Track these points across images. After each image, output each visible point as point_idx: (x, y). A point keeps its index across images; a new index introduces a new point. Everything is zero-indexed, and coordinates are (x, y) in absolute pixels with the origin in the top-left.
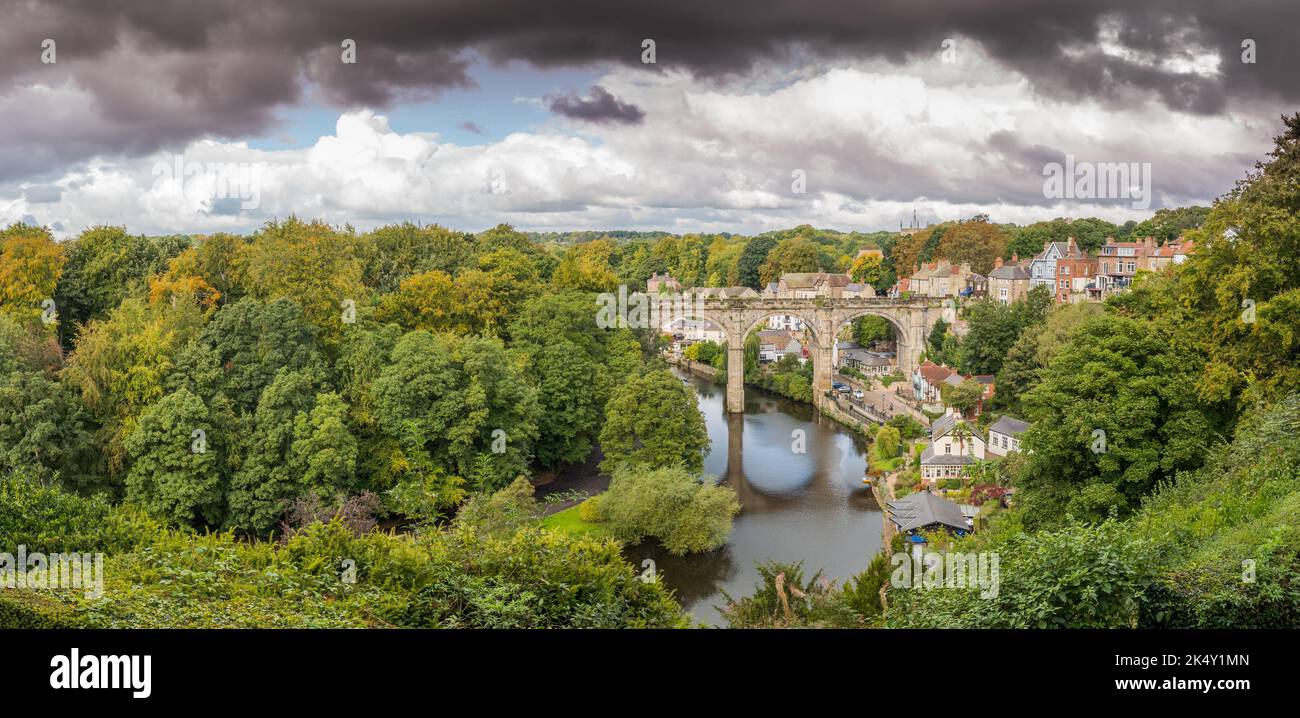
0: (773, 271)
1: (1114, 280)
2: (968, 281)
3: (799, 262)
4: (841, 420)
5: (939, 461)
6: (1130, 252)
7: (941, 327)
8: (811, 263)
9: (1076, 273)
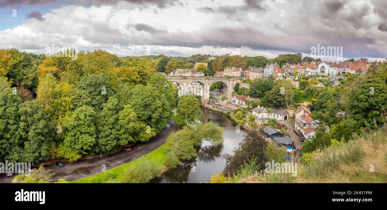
0: (170, 68)
1: (289, 74)
2: (241, 73)
3: (179, 65)
4: (215, 110)
5: (261, 119)
6: (294, 67)
7: (238, 85)
8: (182, 66)
9: (279, 72)
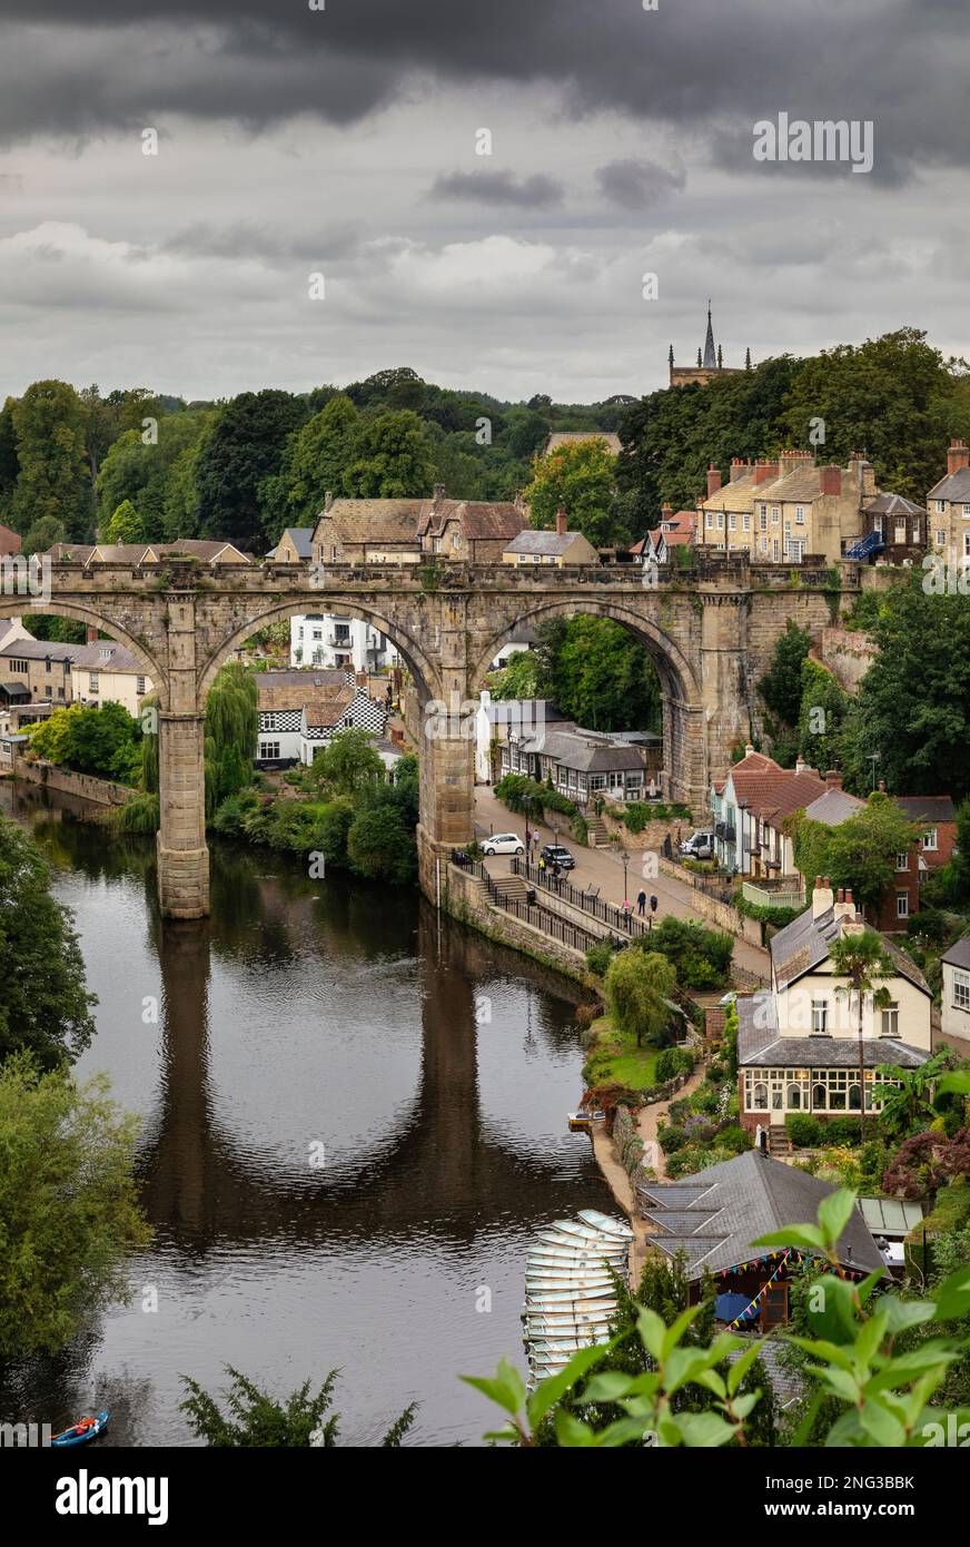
0: (299, 493)
2: (868, 515)
3: (375, 469)
7: (794, 650)
8: (410, 470)
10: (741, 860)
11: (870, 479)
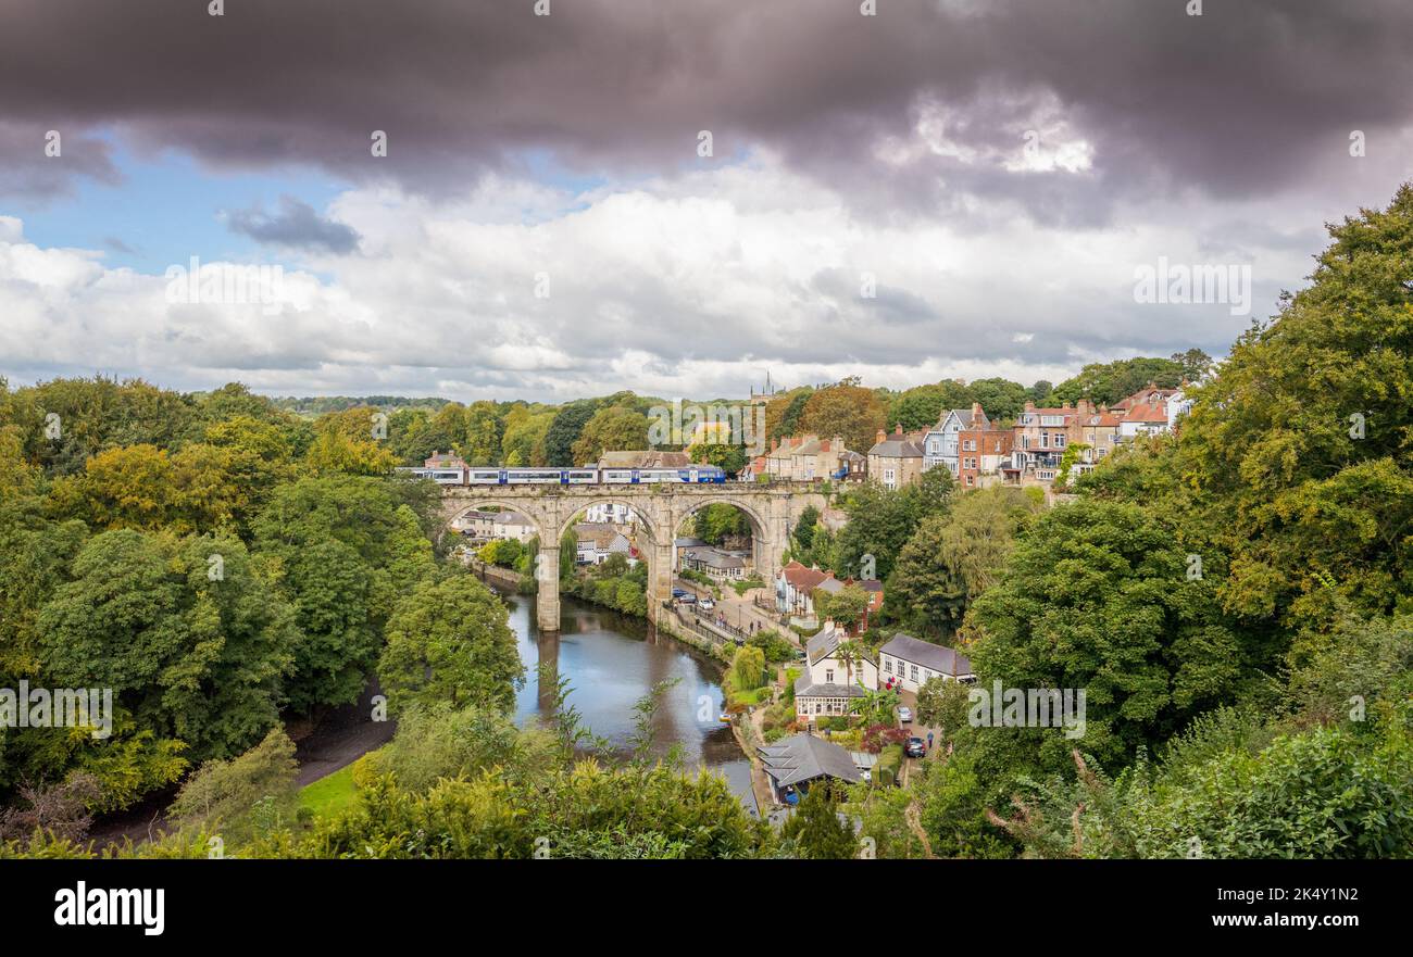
0: (590, 448)
1: (1037, 458)
2: (841, 460)
3: (623, 437)
4: (685, 638)
5: (819, 692)
6: (1058, 421)
7: (810, 517)
8: (638, 438)
9: (986, 449)
10: (789, 607)
11: (842, 443)
